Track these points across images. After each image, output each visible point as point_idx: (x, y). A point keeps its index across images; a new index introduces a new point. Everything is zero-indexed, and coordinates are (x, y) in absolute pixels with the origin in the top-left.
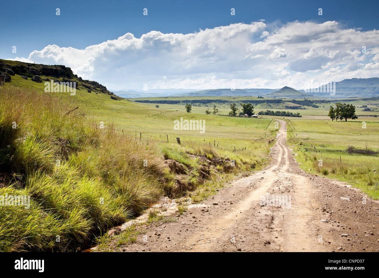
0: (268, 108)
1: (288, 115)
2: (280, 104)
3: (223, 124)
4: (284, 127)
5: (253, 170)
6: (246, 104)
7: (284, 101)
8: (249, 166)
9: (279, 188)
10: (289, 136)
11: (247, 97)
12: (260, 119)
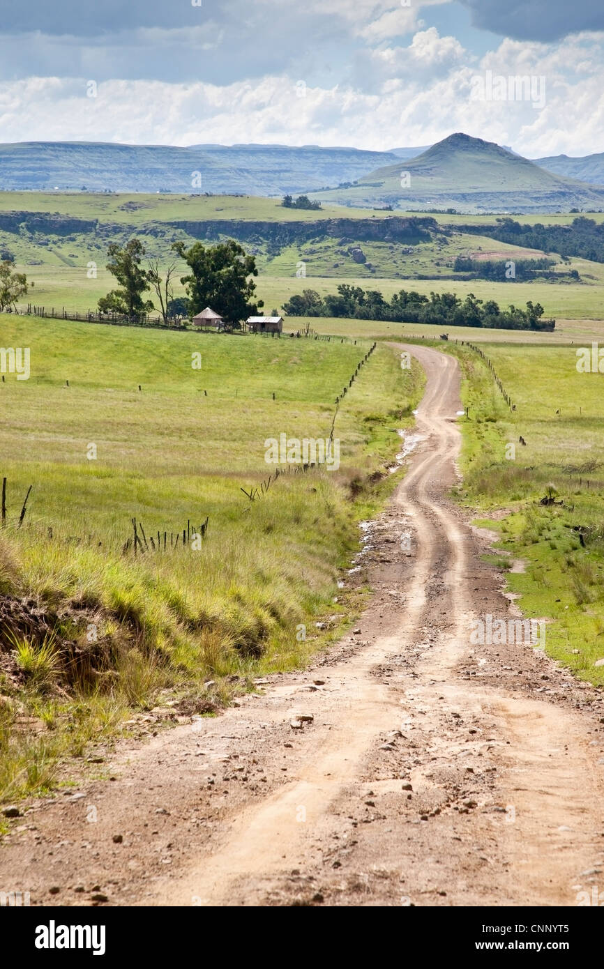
0: (348, 272)
1: (473, 317)
2: (422, 245)
3: (64, 371)
4: (445, 391)
5: (246, 670)
6: (208, 246)
7: (449, 230)
8: (228, 643)
9: (409, 788)
10: (477, 449)
11: (214, 203)
12: (297, 341)
